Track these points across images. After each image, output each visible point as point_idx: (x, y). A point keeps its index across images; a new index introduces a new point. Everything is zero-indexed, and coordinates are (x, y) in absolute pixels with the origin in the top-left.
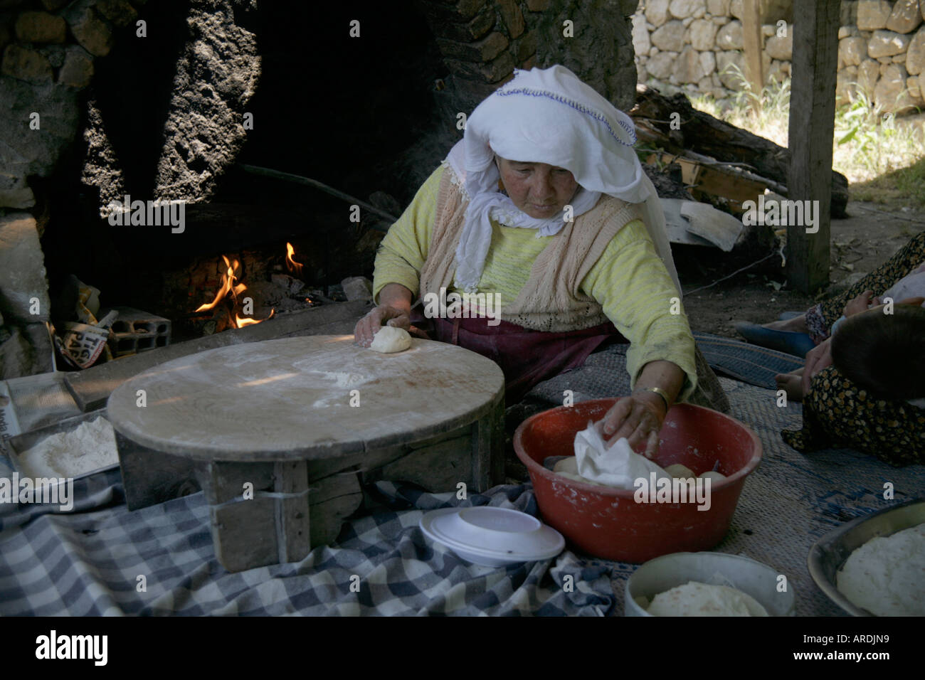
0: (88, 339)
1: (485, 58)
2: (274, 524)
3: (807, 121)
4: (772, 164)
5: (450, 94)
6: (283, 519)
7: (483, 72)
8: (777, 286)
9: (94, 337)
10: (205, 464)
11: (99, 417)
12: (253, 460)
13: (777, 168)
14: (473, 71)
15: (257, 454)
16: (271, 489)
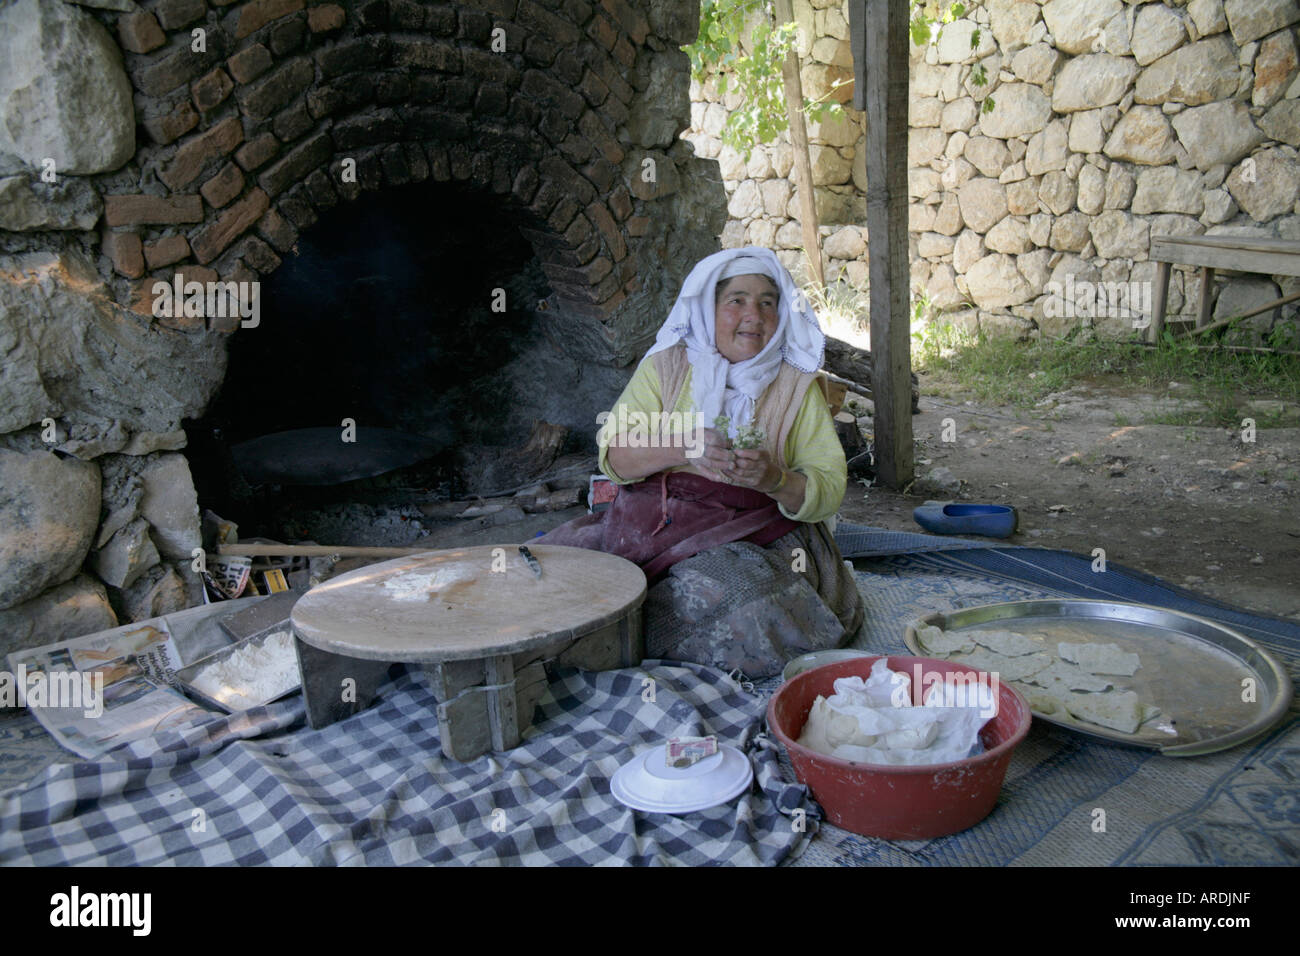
0: (232, 569)
1: (592, 281)
2: (488, 714)
3: (886, 329)
4: (849, 365)
5: (553, 313)
6: (498, 709)
7: (590, 294)
8: (868, 483)
9: (238, 567)
10: (435, 666)
11: (249, 645)
12: (481, 656)
13: (853, 368)
14: (578, 293)
15: (484, 651)
16: (483, 684)
